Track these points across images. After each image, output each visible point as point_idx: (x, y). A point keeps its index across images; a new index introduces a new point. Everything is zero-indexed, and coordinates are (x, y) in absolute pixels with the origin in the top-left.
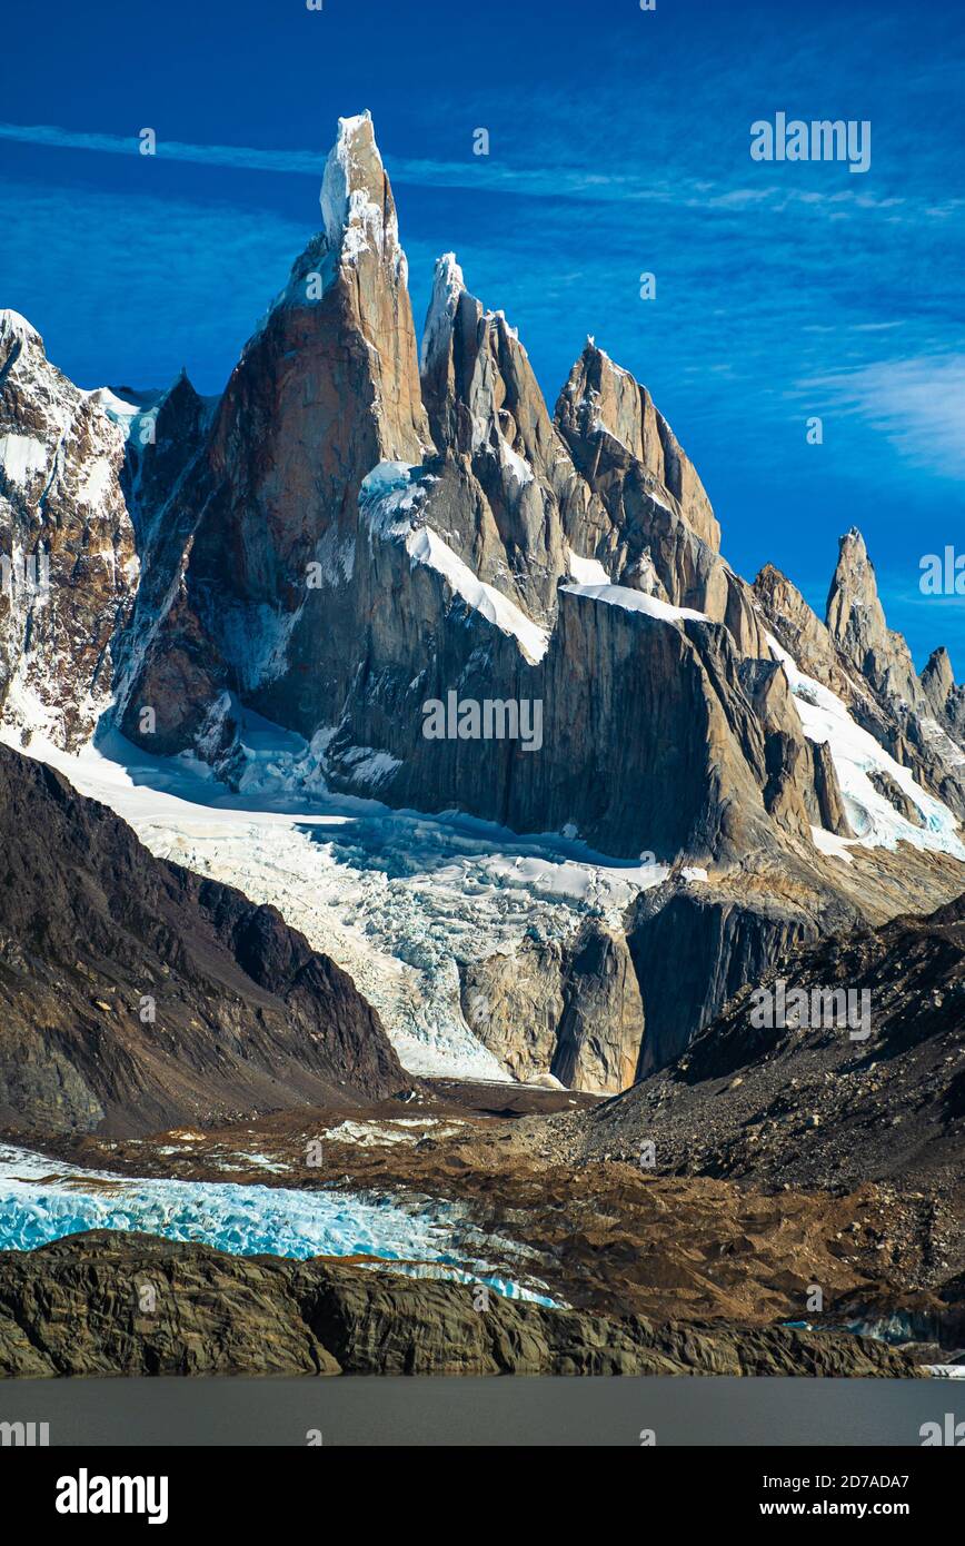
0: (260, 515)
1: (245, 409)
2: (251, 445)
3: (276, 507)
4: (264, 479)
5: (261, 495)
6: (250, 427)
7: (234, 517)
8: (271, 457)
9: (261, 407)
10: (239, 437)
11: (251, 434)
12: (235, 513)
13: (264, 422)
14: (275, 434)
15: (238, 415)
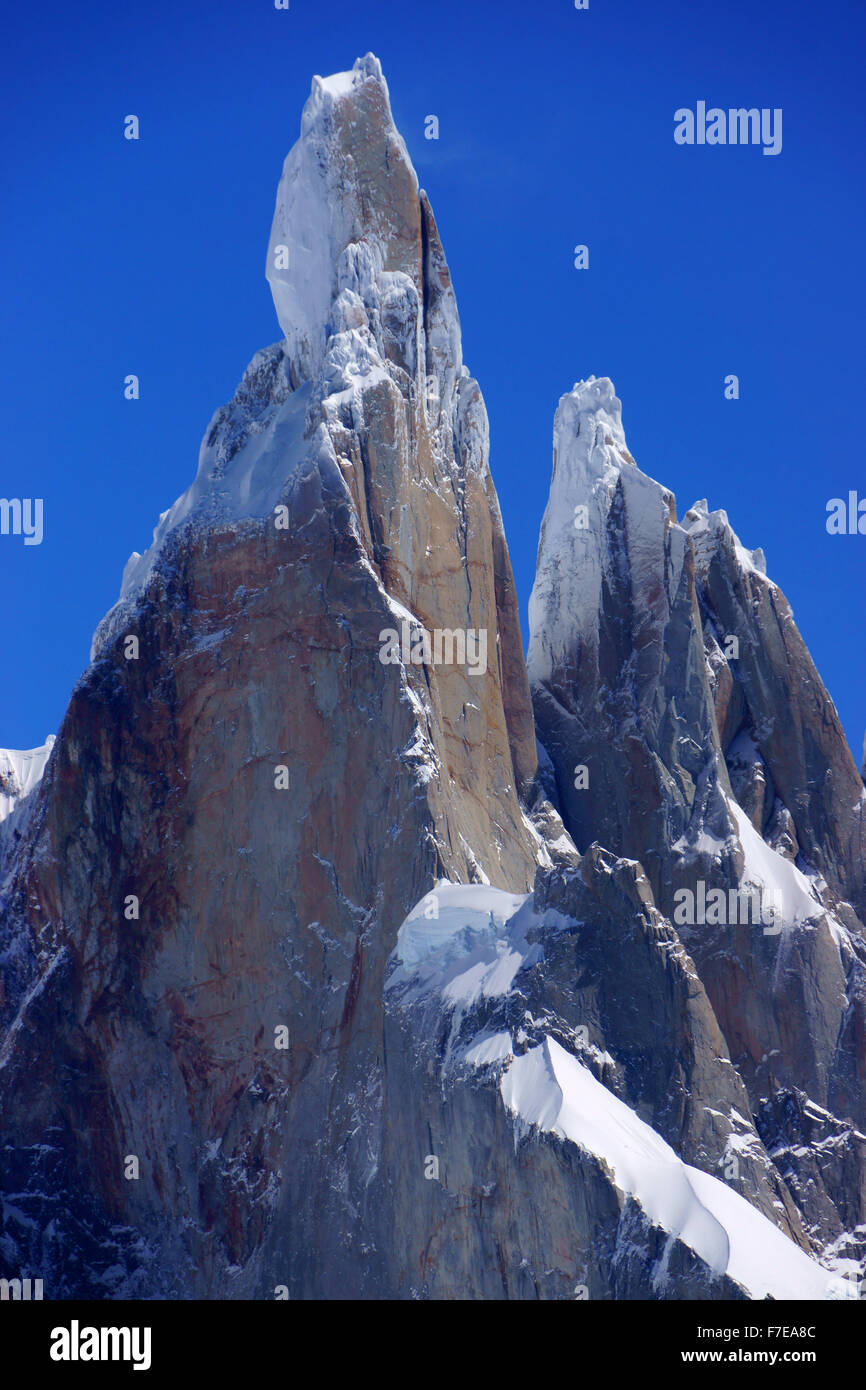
0: (152, 1034)
1: (106, 778)
2: (123, 864)
3: (190, 1011)
4: (158, 945)
5: (153, 987)
6: (118, 819)
7: (87, 1040)
8: (172, 890)
9: (144, 771)
10: (93, 845)
11: (125, 837)
12: (92, 1030)
13: (154, 806)
14: (180, 834)
15: (90, 794)
